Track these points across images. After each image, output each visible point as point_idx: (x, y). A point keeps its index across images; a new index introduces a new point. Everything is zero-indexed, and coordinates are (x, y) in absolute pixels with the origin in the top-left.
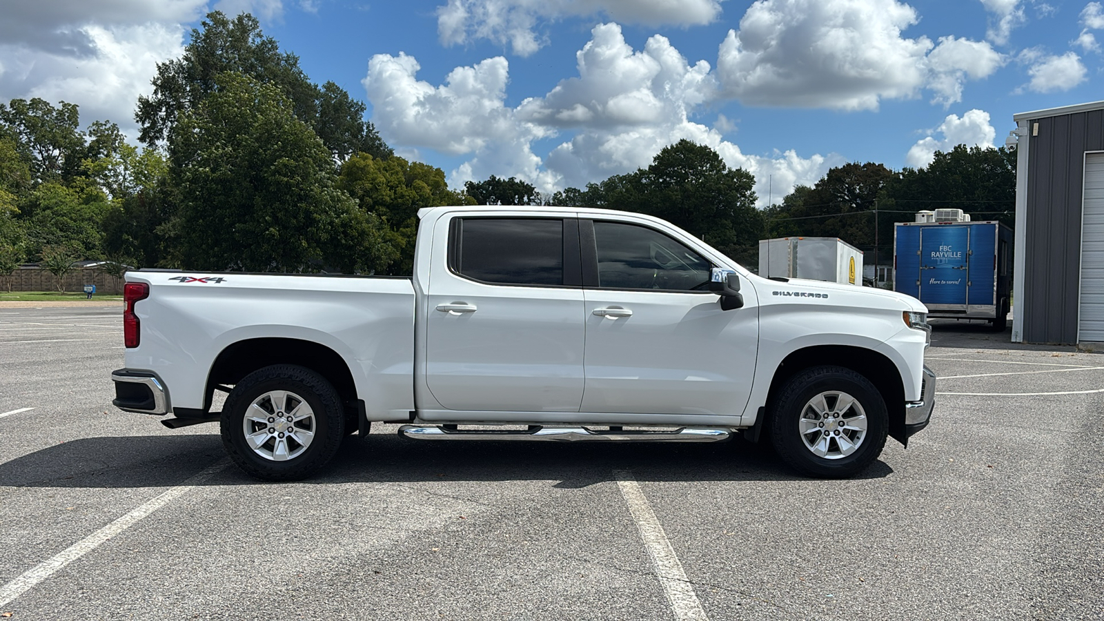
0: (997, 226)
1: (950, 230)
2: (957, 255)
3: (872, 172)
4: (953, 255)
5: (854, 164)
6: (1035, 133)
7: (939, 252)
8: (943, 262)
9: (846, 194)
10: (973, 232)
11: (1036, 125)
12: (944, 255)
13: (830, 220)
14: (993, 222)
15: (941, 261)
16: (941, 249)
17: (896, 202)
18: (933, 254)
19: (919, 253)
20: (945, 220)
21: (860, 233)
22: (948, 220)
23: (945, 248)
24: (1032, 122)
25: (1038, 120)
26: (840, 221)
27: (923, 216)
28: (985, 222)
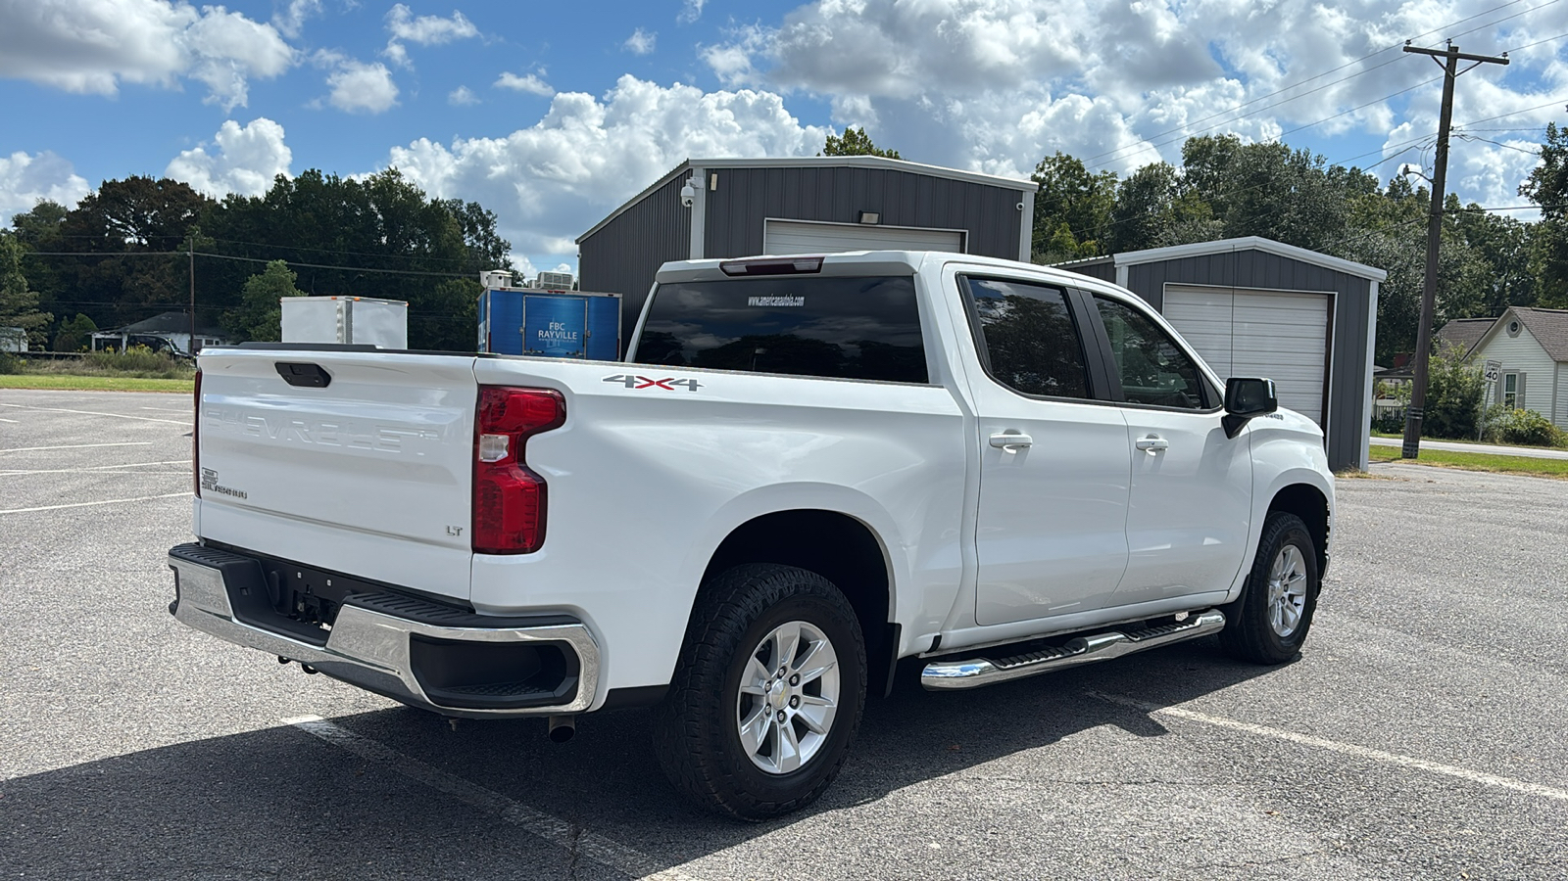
0: (621, 300)
1: (562, 302)
2: (571, 336)
3: (175, 194)
4: (566, 336)
5: (144, 178)
6: (714, 187)
7: (549, 330)
8: (554, 345)
9: (131, 224)
10: (593, 306)
11: (714, 177)
12: (554, 336)
13: (105, 261)
14: (616, 295)
15: (551, 343)
16: (551, 327)
17: (218, 243)
18: (540, 333)
19: (522, 330)
20: (555, 287)
21: (159, 284)
22: (559, 287)
23: (557, 326)
24: (709, 172)
25: (716, 171)
26: (124, 264)
27: (500, 278)
28: (606, 295)
